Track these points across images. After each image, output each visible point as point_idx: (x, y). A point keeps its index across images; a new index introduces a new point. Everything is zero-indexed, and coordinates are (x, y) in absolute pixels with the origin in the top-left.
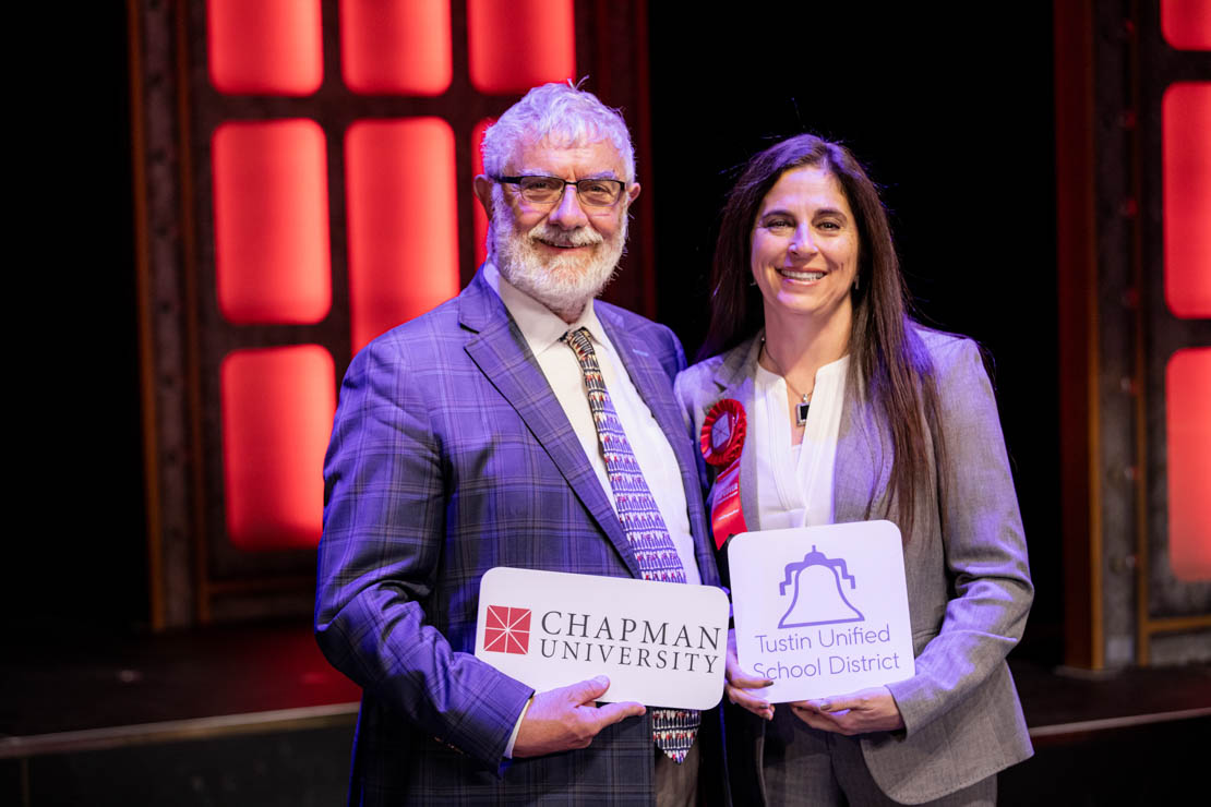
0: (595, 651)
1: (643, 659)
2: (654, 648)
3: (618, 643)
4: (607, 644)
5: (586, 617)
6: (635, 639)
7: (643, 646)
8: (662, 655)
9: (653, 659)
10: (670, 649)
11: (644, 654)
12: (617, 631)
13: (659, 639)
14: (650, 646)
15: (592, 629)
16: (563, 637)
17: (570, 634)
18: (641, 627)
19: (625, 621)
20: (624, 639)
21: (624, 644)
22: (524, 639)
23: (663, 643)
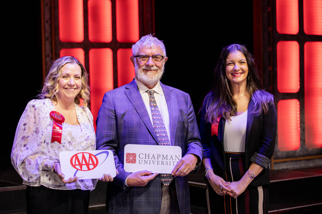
0: (151, 162)
1: (162, 163)
2: (165, 161)
3: (156, 160)
4: (154, 160)
5: (149, 154)
6: (160, 159)
7: (162, 160)
8: (167, 162)
9: (165, 163)
10: (168, 161)
11: (163, 162)
12: (156, 157)
13: (166, 159)
14: (164, 160)
15: (150, 157)
16: (144, 159)
17: (145, 158)
18: (162, 156)
19: (158, 155)
20: (158, 159)
21: (158, 160)
22: (135, 160)
23: (167, 159)
